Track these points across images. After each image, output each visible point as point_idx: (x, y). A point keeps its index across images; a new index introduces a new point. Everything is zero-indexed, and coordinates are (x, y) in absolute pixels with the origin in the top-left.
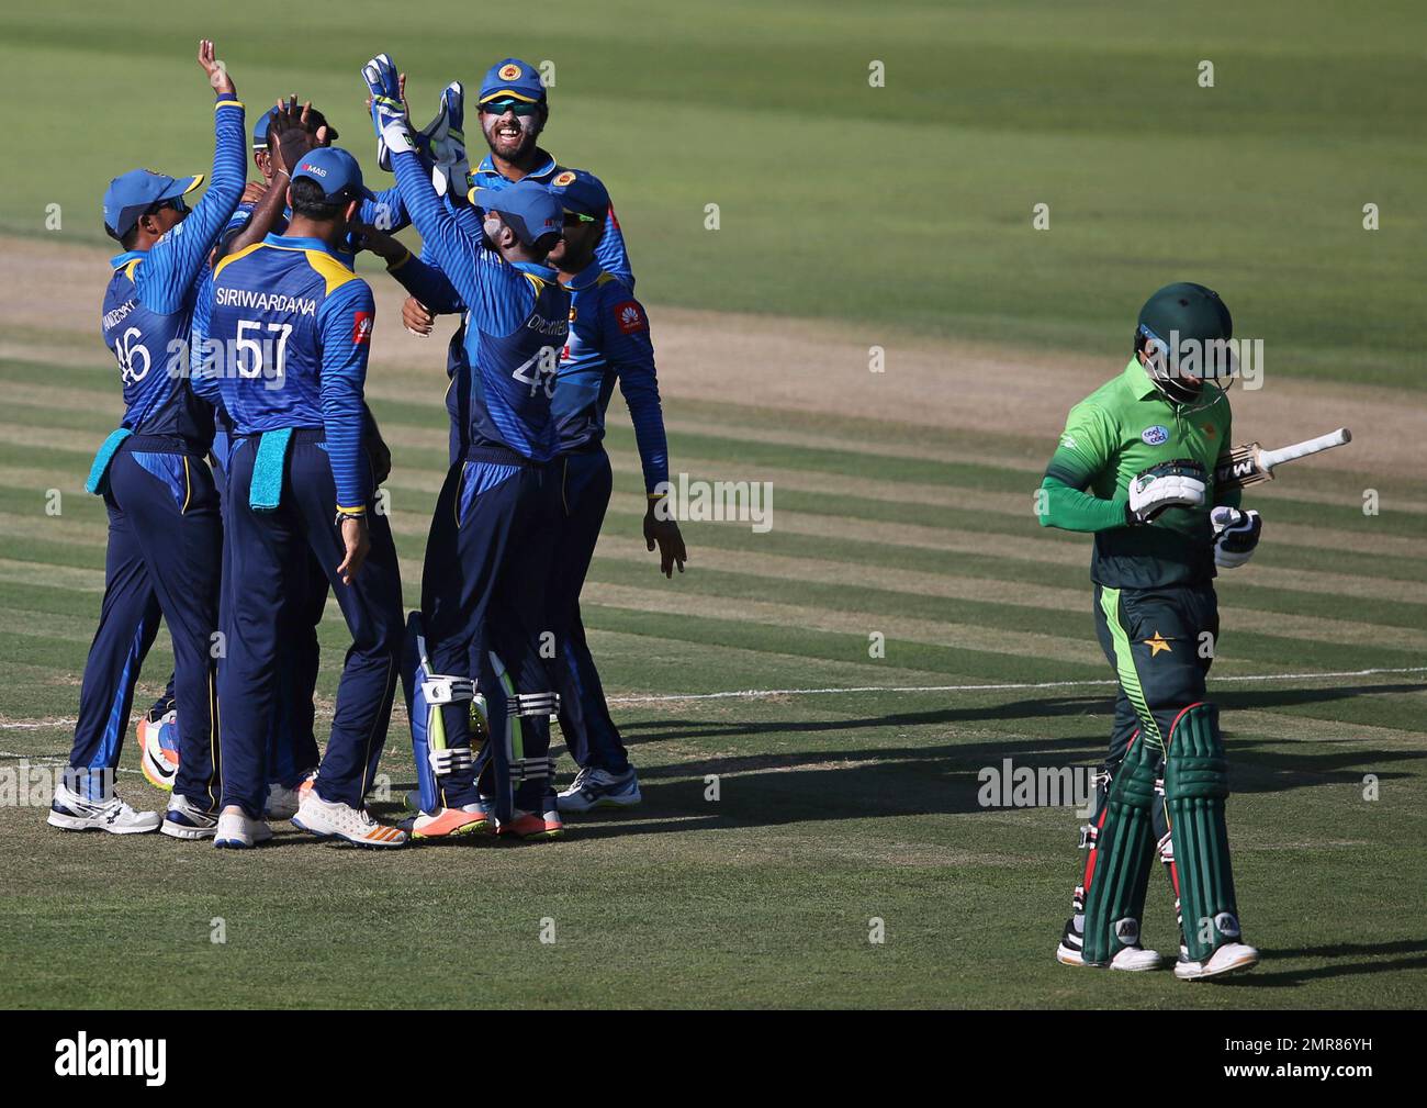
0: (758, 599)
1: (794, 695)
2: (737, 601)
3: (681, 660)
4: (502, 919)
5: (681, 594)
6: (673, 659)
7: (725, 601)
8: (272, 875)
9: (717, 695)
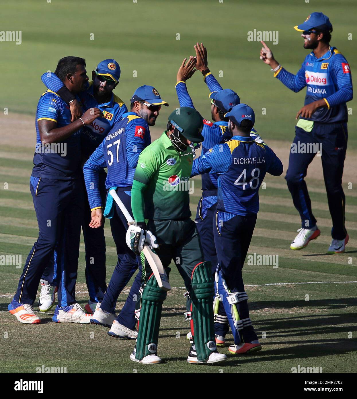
0: (283, 248)
1: (296, 284)
2: (275, 249)
3: (254, 271)
4: (186, 369)
5: (253, 246)
6: (251, 271)
7: (270, 249)
8: (99, 353)
9: (267, 285)
